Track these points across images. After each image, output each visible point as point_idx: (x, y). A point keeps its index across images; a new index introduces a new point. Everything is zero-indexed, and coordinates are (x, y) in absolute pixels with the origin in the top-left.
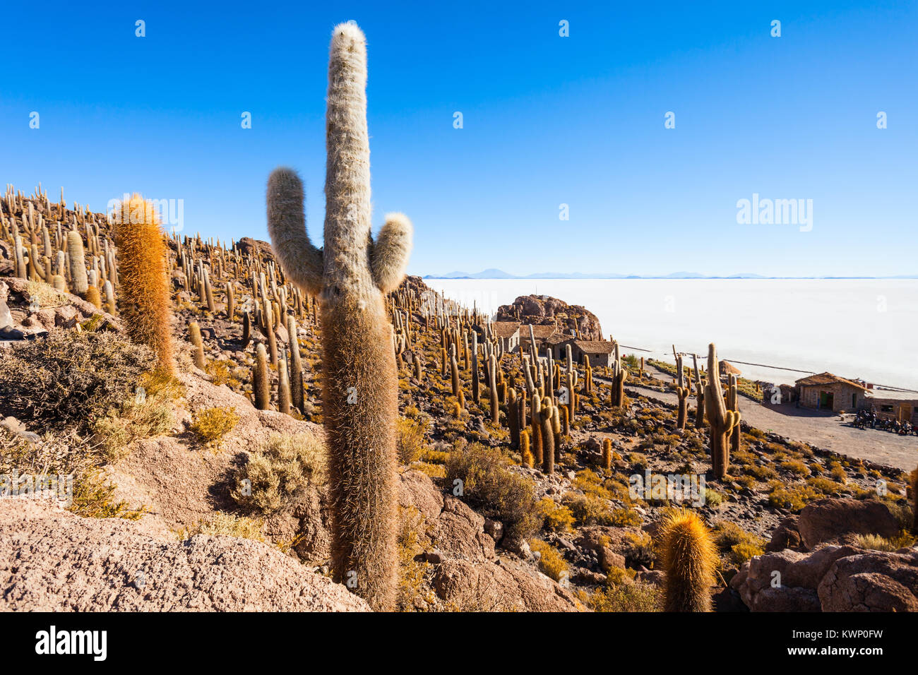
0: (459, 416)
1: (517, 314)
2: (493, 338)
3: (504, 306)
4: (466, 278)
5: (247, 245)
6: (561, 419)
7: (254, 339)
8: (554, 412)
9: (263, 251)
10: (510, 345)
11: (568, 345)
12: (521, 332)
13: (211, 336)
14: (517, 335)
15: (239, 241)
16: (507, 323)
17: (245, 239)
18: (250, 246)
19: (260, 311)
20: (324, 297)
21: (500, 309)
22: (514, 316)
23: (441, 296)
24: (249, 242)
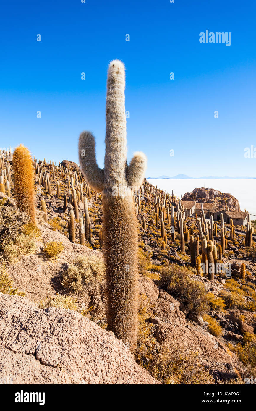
0: (165, 248)
1: (194, 197)
2: (182, 209)
3: (188, 193)
4: (168, 179)
5: (65, 163)
6: (218, 252)
7: (68, 208)
8: (214, 248)
9: (72, 166)
10: (190, 213)
11: (221, 214)
12: (196, 206)
13: (50, 206)
14: (194, 208)
15: (62, 162)
16: (189, 202)
17: (64, 161)
18: (66, 164)
19: (71, 194)
20: (104, 193)
21: (185, 194)
22: (192, 198)
23: (156, 188)
24: (66, 162)
